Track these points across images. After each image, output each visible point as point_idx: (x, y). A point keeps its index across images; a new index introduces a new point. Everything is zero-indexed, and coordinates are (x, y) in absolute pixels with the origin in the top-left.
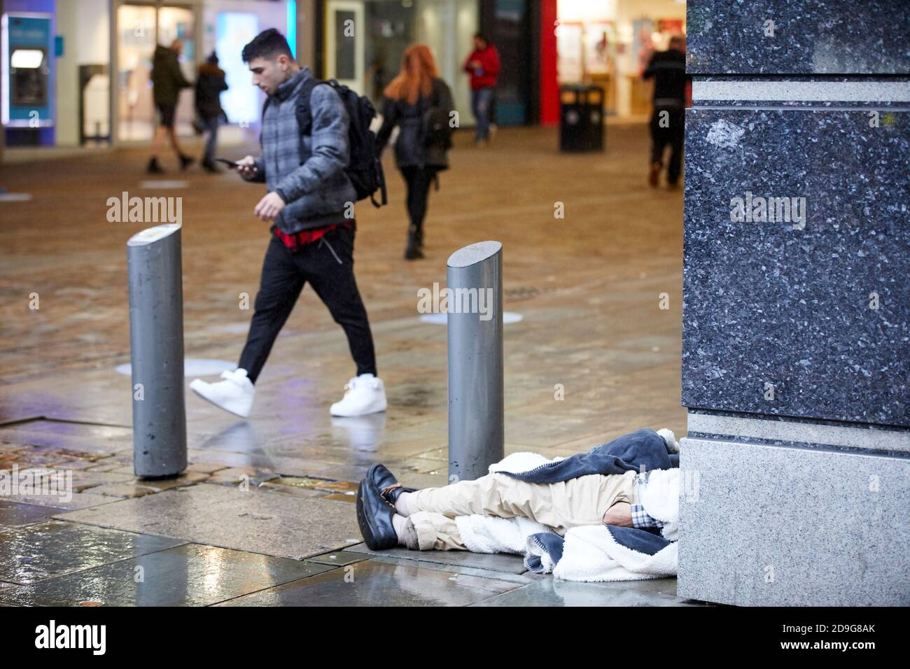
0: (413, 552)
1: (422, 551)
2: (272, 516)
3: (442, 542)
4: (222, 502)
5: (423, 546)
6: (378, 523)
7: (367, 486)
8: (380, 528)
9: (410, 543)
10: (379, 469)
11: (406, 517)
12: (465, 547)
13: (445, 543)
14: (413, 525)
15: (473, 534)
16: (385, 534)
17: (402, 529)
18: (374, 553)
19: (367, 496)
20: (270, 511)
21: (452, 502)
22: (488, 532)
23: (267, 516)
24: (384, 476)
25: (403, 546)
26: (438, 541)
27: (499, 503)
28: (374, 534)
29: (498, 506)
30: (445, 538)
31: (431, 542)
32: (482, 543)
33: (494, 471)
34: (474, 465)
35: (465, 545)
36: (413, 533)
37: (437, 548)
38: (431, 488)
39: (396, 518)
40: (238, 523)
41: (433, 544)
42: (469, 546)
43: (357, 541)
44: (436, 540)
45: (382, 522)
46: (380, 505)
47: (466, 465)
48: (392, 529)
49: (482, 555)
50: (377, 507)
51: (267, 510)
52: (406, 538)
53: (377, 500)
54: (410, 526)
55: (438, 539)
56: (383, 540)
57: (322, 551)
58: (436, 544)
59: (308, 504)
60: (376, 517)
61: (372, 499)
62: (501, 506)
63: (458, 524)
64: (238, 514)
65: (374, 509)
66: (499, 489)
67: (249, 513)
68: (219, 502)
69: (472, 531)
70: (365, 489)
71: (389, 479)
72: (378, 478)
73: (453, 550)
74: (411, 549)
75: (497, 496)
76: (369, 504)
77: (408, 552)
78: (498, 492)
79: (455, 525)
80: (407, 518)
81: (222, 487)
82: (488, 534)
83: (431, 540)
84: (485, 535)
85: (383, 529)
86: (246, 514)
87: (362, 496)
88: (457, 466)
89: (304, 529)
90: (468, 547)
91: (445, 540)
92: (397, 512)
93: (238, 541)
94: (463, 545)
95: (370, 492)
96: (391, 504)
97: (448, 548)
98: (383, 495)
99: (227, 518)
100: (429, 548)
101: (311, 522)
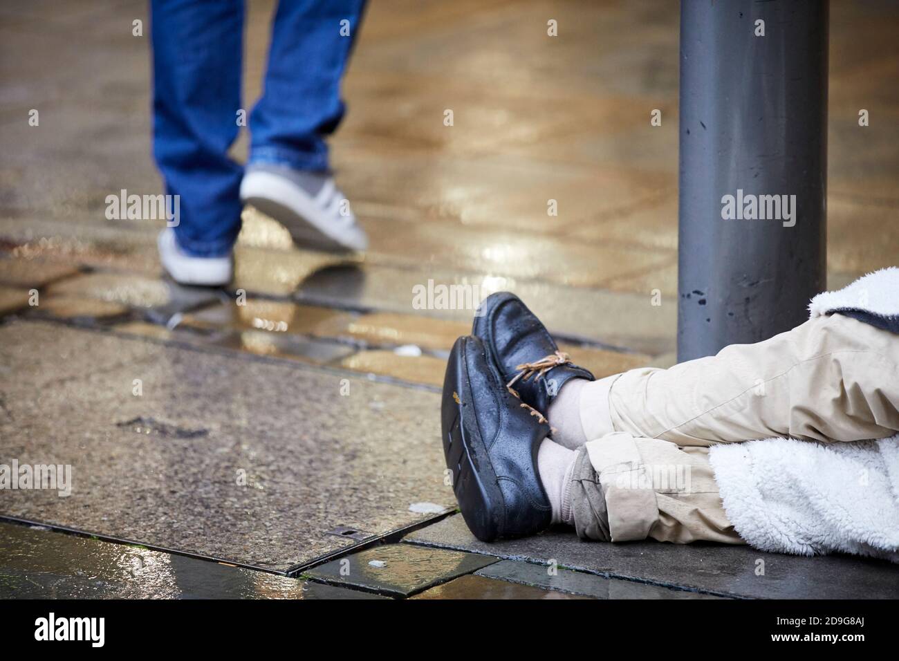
0: (593, 549)
1: (618, 543)
2: (206, 426)
3: (671, 524)
4: (73, 379)
5: (621, 531)
6: (500, 469)
7: (471, 362)
8: (503, 483)
9: (585, 520)
10: (507, 308)
11: (573, 447)
12: (736, 534)
13: (678, 525)
14: (594, 474)
15: (759, 498)
16: (517, 497)
17: (565, 481)
18: (487, 551)
19: (471, 393)
20: (203, 408)
21: (706, 397)
22: (803, 495)
23: (192, 424)
24: (523, 329)
25: (564, 529)
26: (662, 519)
27: (838, 394)
28: (487, 500)
29: (835, 401)
30: (681, 511)
31: (643, 522)
32: (782, 528)
33: (823, 311)
34: (748, 299)
35: (737, 529)
36: (593, 495)
37: (657, 537)
38: (645, 370)
39: (549, 451)
40: (117, 451)
41: (648, 526)
42: (747, 530)
43: (440, 510)
44: (655, 516)
45: (511, 465)
46: (504, 416)
47: (728, 302)
48: (536, 486)
49: (783, 560)
50: (498, 421)
51: (195, 404)
52: (573, 510)
53: (496, 401)
54: (585, 475)
55: (661, 513)
56: (512, 513)
57: (349, 542)
58: (657, 526)
59: (302, 386)
60: (494, 450)
61: (485, 398)
62: (841, 402)
63: (716, 471)
64: (114, 420)
65: (489, 429)
66: (842, 354)
67: (145, 417)
68: (62, 382)
69: (756, 492)
70: (467, 372)
71: (531, 339)
72: (504, 337)
73: (701, 544)
74: (586, 539)
75: (831, 376)
76: (476, 412)
77: (576, 546)
78: (836, 361)
79: (711, 476)
80: (577, 452)
81: (71, 332)
82: (802, 500)
83: (642, 516)
84: (791, 505)
85: (513, 485)
86: (139, 420)
87: (455, 389)
88: (703, 302)
89: (295, 468)
90: (743, 535)
91: (680, 518)
92: (549, 436)
93: (117, 512)
94: (730, 531)
95: (479, 380)
96: (534, 412)
97: (688, 537)
98: (513, 387)
99: (88, 435)
100: (634, 536)
101: (311, 443)
